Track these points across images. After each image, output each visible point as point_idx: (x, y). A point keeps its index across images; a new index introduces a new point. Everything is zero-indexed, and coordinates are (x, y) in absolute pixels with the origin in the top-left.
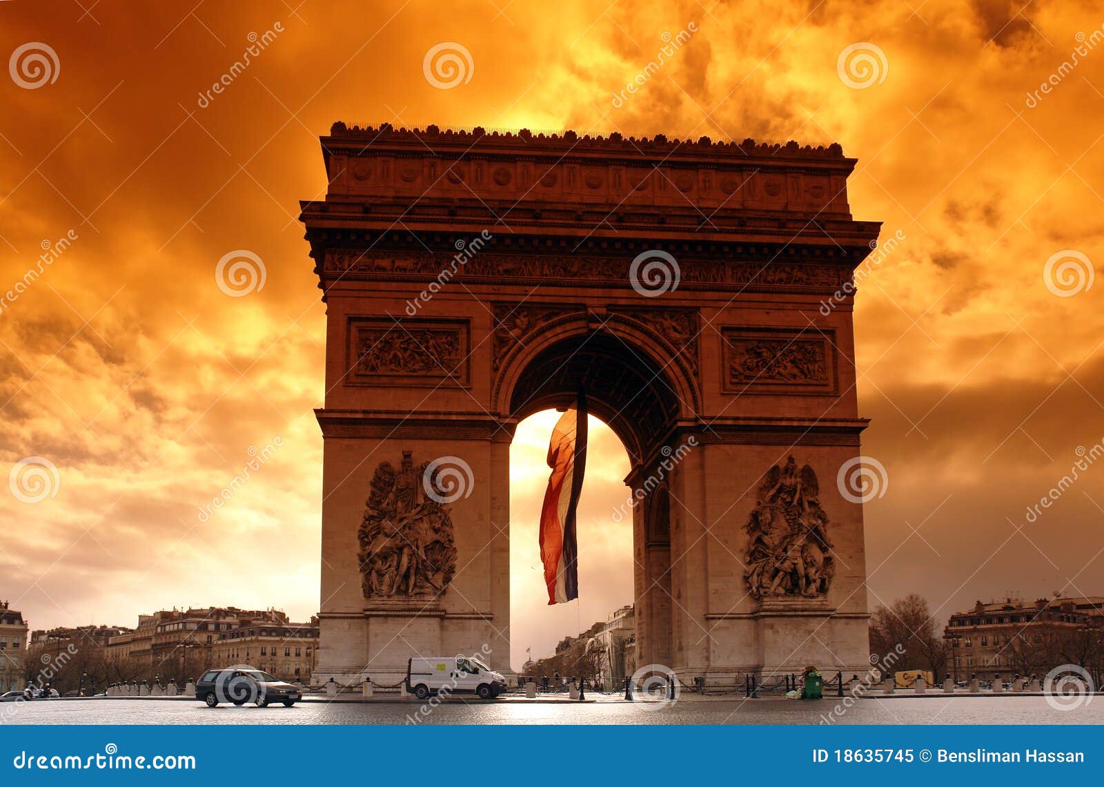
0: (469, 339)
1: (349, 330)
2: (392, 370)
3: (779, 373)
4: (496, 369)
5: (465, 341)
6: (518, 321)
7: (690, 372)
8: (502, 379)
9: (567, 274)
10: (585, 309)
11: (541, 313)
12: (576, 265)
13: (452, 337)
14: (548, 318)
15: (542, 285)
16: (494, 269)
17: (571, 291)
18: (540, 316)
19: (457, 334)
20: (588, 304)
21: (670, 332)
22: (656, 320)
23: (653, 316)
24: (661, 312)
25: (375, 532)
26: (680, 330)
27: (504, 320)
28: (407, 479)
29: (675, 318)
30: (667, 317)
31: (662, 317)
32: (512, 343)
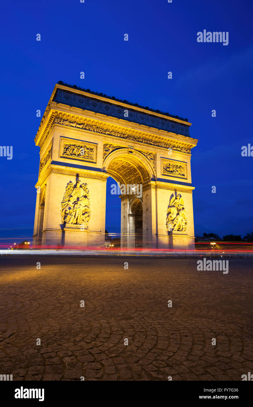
1: (61, 142)
2: (73, 156)
4: (104, 161)
5: (96, 151)
6: (110, 148)
8: (105, 163)
9: (124, 138)
10: (128, 148)
11: (116, 147)
12: (126, 136)
13: (92, 149)
14: (117, 149)
15: (118, 139)
16: (104, 132)
17: (125, 142)
18: (116, 148)
19: (93, 149)
20: (129, 147)
21: (149, 158)
22: (145, 154)
23: (144, 153)
24: (147, 152)
25: (67, 204)
26: (151, 158)
27: (106, 147)
28: (78, 189)
29: (150, 155)
30: (148, 154)
31: (147, 154)
32: (108, 154)
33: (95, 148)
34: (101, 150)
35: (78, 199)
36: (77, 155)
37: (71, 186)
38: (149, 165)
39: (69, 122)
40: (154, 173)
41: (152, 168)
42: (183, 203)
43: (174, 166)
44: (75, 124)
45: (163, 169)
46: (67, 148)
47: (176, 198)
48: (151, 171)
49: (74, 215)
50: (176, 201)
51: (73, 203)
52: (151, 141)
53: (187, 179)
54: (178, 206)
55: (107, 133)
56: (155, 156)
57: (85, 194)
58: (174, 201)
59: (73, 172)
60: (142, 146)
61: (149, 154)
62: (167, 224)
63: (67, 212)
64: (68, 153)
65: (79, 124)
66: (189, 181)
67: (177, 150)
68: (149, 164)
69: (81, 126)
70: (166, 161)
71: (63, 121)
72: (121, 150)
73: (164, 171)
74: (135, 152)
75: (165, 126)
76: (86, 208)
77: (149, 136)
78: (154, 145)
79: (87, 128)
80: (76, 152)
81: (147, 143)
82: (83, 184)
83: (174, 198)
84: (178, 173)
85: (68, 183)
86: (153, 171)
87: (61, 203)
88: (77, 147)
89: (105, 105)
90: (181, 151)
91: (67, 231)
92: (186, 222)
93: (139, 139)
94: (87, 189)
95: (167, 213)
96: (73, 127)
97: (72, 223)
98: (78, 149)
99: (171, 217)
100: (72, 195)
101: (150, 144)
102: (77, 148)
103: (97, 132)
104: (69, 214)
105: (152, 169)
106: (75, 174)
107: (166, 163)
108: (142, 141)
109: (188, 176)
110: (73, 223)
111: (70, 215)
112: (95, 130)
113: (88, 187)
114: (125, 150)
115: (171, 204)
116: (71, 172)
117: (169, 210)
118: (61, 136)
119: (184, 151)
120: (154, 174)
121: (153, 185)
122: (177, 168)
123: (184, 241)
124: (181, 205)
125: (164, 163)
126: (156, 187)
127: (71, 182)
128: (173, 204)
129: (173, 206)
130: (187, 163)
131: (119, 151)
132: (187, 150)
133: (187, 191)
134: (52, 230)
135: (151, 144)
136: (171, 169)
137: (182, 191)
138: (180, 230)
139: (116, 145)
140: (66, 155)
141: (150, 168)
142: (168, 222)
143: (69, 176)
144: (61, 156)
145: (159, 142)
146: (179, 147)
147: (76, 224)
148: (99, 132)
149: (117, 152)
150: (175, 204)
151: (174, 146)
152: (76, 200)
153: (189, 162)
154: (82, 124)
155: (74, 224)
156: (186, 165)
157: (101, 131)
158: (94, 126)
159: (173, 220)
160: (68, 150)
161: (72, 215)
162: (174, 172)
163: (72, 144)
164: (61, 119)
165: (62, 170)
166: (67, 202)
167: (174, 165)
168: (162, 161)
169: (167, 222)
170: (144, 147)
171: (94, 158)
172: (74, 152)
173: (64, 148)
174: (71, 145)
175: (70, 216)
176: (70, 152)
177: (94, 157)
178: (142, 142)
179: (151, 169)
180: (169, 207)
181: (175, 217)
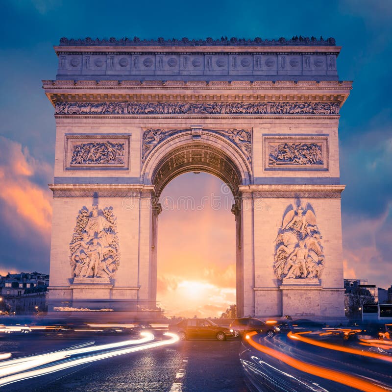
0: (129, 147)
1: (67, 143)
2: (89, 163)
3: (296, 161)
4: (143, 162)
5: (127, 148)
6: (155, 137)
7: (247, 162)
8: (146, 166)
9: (181, 112)
10: (191, 130)
11: (168, 132)
12: (186, 107)
13: (121, 145)
14: (171, 135)
15: (168, 118)
16: (142, 111)
17: (183, 121)
18: (167, 134)
19: (124, 144)
20: (192, 128)
21: (237, 141)
22: (229, 134)
23: (227, 132)
24: (232, 130)
25: (79, 245)
26: (242, 139)
27: (148, 136)
28: (94, 218)
29: (240, 133)
30: (235, 133)
31: (233, 133)
32: (152, 148)
33: (127, 142)
34: (136, 145)
35: (96, 234)
36: (94, 160)
37: (85, 214)
38: (237, 155)
39: (79, 106)
40: (248, 168)
41: (243, 159)
42: (315, 221)
43: (296, 146)
44: (89, 107)
45: (267, 157)
46: (78, 152)
47: (296, 214)
48: (243, 164)
49: (87, 263)
50: (296, 218)
51: (87, 243)
52: (241, 107)
53: (327, 170)
54: (299, 228)
55: (146, 111)
56: (250, 135)
57: (108, 224)
58: (293, 219)
59: (89, 191)
60: (218, 121)
61: (238, 133)
62: (274, 266)
63: (77, 259)
64: (79, 159)
65: (97, 106)
66: (334, 172)
67: (302, 113)
68: (237, 152)
69: (99, 109)
70: (276, 141)
71: (69, 107)
72: (178, 137)
73: (271, 162)
74: (207, 135)
75: (275, 68)
76: (110, 248)
77: (233, 98)
78: (247, 113)
79: (111, 110)
80: (93, 155)
81: (231, 113)
82: (107, 208)
83: (292, 213)
84: (305, 160)
85: (81, 210)
86: (246, 164)
87: (70, 244)
88: (94, 146)
89: (143, 59)
90: (313, 113)
91: (75, 289)
92: (321, 258)
93: (213, 108)
94: (112, 216)
95: (275, 243)
96: (86, 112)
97: (84, 276)
98: (96, 149)
99: (284, 251)
100: (87, 229)
101: (237, 113)
102: (94, 148)
103: (129, 113)
104: (80, 261)
105: (244, 161)
106: (92, 194)
107: (278, 144)
108: (221, 111)
109: (331, 162)
110: (87, 276)
111: (81, 263)
112: (126, 110)
113: (114, 212)
114: (186, 135)
115: (284, 227)
116: (84, 190)
117: (280, 238)
118: (66, 134)
119: (322, 111)
120: (248, 170)
121: (246, 192)
122: (304, 149)
123: (310, 298)
124: (309, 225)
125: (272, 144)
126: (253, 195)
127: (85, 208)
128: (291, 224)
129: (291, 229)
130: (328, 135)
131: (174, 139)
132: (329, 108)
133: (326, 195)
134: (57, 289)
135: (241, 113)
136: (289, 154)
137: (313, 195)
138: (303, 276)
139: (168, 128)
140: (76, 163)
141: (240, 159)
142: (277, 261)
143: (81, 199)
144: (68, 166)
145: (260, 105)
146: (309, 105)
147: (93, 277)
148: (133, 113)
149: (169, 141)
150: (294, 224)
151: (295, 106)
152: (93, 238)
153: (335, 133)
154: (101, 105)
155: (89, 277)
156: (327, 139)
157: (135, 109)
158: (123, 103)
159: (286, 258)
160: (78, 154)
161: (85, 263)
162: (295, 159)
163: (86, 143)
164: (65, 105)
165: (70, 190)
166: (78, 243)
167: (297, 144)
168: (267, 143)
169: (275, 263)
170: (224, 121)
171: (126, 160)
172: (89, 156)
173: (74, 153)
174: (84, 145)
175: (81, 265)
176: (82, 157)
177: (125, 158)
178: (220, 113)
179: (242, 162)
180: (282, 231)
181: (292, 251)
